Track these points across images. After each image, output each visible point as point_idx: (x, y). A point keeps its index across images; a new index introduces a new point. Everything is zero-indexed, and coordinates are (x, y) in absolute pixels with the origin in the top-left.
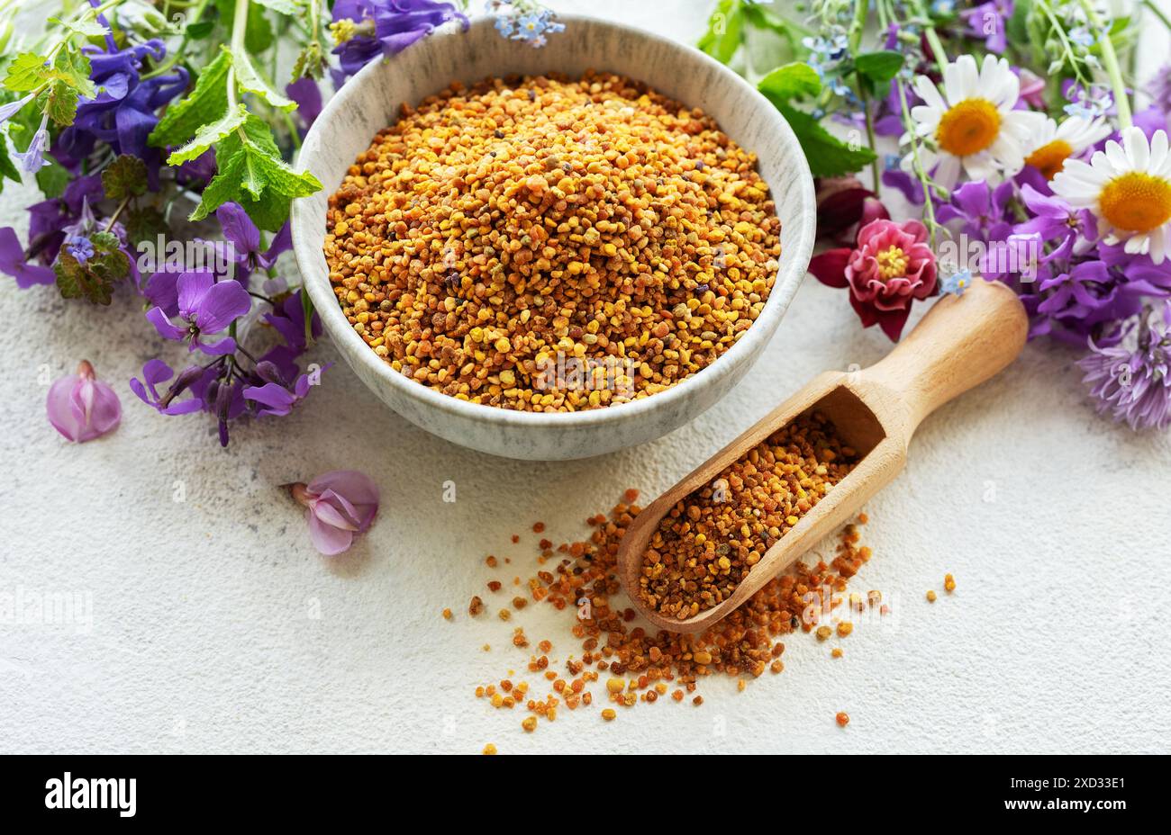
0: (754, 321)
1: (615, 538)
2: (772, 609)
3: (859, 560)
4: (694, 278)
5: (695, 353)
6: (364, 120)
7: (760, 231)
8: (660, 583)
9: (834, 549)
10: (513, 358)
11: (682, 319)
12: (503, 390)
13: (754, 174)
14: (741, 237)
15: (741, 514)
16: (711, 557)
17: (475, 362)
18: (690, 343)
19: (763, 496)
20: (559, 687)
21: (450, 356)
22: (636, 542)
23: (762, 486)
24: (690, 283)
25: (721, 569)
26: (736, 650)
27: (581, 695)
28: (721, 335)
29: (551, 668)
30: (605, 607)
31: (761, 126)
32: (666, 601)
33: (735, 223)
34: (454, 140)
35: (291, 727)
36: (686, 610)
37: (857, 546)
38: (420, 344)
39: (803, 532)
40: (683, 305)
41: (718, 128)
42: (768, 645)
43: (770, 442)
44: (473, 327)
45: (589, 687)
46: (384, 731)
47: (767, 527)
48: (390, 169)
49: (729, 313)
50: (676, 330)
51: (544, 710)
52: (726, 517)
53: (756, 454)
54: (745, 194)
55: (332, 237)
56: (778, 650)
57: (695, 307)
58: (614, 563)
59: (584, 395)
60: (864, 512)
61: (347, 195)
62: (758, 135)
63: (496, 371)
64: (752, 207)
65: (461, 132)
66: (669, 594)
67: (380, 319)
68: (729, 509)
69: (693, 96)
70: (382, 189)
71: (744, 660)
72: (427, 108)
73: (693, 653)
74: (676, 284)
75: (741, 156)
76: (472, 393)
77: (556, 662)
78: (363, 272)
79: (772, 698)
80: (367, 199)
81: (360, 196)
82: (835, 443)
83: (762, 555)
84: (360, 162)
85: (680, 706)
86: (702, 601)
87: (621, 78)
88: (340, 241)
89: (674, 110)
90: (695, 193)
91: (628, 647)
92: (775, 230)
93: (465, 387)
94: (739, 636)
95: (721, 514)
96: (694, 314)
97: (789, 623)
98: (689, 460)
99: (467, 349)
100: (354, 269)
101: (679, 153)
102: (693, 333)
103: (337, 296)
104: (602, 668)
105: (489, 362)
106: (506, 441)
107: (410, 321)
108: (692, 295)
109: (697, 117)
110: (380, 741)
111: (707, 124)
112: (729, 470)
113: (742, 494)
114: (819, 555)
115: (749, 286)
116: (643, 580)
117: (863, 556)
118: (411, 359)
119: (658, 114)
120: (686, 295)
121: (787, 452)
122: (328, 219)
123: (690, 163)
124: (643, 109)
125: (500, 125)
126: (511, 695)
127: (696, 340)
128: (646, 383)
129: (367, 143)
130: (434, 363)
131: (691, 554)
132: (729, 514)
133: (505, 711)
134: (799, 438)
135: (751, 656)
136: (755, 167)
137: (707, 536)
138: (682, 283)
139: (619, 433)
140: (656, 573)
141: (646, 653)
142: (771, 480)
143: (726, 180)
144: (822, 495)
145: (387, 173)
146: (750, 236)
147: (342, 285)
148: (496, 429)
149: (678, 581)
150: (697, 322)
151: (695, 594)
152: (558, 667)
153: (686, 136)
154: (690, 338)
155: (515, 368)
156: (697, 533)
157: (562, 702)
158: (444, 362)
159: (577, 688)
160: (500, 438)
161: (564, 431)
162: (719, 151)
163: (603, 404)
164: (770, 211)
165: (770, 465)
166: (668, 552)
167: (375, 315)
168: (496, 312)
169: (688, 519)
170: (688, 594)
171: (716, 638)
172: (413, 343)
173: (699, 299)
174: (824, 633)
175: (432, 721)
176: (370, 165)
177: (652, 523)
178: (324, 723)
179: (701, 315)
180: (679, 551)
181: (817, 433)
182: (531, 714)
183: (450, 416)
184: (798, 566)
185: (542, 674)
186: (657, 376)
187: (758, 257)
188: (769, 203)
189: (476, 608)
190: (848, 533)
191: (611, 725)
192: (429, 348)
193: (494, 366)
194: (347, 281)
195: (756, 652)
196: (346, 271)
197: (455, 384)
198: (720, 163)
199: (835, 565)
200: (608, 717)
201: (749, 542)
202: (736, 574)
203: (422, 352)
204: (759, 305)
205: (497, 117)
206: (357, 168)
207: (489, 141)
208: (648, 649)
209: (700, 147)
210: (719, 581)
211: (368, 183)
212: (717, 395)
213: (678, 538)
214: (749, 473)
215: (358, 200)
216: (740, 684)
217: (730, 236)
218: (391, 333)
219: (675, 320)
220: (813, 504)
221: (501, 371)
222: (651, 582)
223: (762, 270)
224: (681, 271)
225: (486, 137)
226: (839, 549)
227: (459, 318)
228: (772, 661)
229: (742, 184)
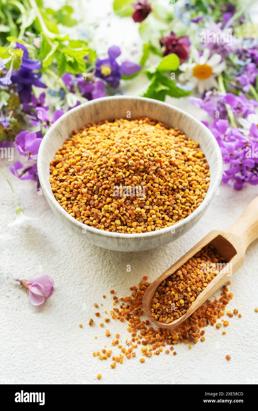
0: (203, 199)
1: (140, 294)
2: (199, 318)
3: (229, 298)
4: (181, 185)
5: (183, 211)
6: (61, 136)
7: (202, 168)
8: (159, 310)
9: (220, 294)
10: (120, 215)
11: (178, 199)
12: (116, 227)
13: (198, 149)
14: (196, 170)
15: (186, 283)
16: (177, 300)
17: (106, 217)
18: (181, 208)
19: (194, 276)
20: (123, 351)
21: (97, 215)
22: (149, 295)
23: (194, 273)
24: (180, 187)
25: (181, 304)
26: (188, 334)
27: (131, 354)
28: (192, 204)
29: (120, 344)
30: (139, 320)
31: (200, 132)
32: (161, 317)
33: (193, 166)
34: (93, 141)
35: (25, 371)
36: (169, 320)
37: (228, 293)
38: (86, 212)
39: (210, 289)
40: (178, 194)
41: (184, 134)
42: (199, 331)
43: (195, 257)
44: (105, 205)
45: (134, 350)
46: (59, 371)
47: (196, 288)
48: (71, 151)
49: (194, 197)
50: (176, 203)
51: (119, 360)
52: (181, 285)
53: (191, 261)
54: (196, 156)
55: (52, 176)
56: (203, 333)
57: (183, 195)
58: (141, 303)
59: (145, 227)
60: (229, 280)
61: (57, 161)
62: (199, 135)
63: (113, 220)
64: (199, 160)
65: (96, 138)
66: (162, 314)
67: (71, 204)
68: (182, 282)
69: (175, 123)
70: (69, 159)
71: (191, 337)
72: (82, 131)
73: (172, 336)
74: (175, 187)
75: (193, 143)
76: (105, 228)
77: (122, 341)
78: (64, 187)
79: (202, 351)
80: (64, 162)
81: (61, 161)
82: (218, 256)
83: (196, 298)
84: (60, 150)
85: (168, 356)
86: (175, 316)
87: (149, 118)
88: (55, 177)
89: (168, 128)
90: (180, 156)
91: (148, 334)
92: (207, 168)
93: (103, 226)
94: (188, 328)
95: (180, 284)
96: (182, 197)
97: (206, 322)
98: (165, 265)
99: (103, 213)
100: (61, 186)
101: (172, 142)
102: (182, 204)
103: (55, 196)
104: (139, 343)
105: (111, 217)
106: (119, 245)
107: (82, 204)
108: (181, 191)
109: (176, 131)
110: (59, 375)
111: (180, 133)
112: (181, 268)
113: (187, 276)
114: (214, 297)
115: (200, 187)
116: (152, 309)
117: (230, 296)
118: (83, 217)
119: (163, 130)
120: (179, 191)
121: (201, 260)
122: (50, 170)
123: (177, 145)
124: (158, 128)
125: (109, 135)
126: (105, 355)
127: (184, 206)
128: (167, 222)
129: (62, 143)
130: (91, 218)
131: (170, 299)
132: (183, 284)
133: (104, 361)
134: (205, 255)
135: (193, 336)
136: (198, 146)
137: (175, 292)
138: (177, 187)
139: (159, 240)
140: (157, 307)
141: (155, 337)
142: (197, 270)
143: (189, 151)
144: (215, 275)
145: (70, 153)
146: (199, 170)
147: (57, 192)
148: (116, 240)
149: (165, 309)
150: (184, 200)
151: (171, 314)
152: (122, 343)
153: (173, 137)
154: (181, 206)
155: (120, 219)
156: (171, 291)
157: (125, 357)
158: (95, 218)
159: (130, 351)
160: (117, 243)
161: (140, 240)
162: (186, 141)
163: (152, 230)
164: (205, 161)
165: (196, 265)
166: (161, 299)
167: (69, 202)
168: (112, 199)
169: (168, 286)
170: (169, 314)
171: (179, 330)
172: (83, 211)
173: (184, 192)
174: (219, 326)
175: (77, 366)
176: (64, 151)
177: (154, 289)
178: (37, 369)
179: (185, 198)
180: (165, 298)
181: (211, 252)
182: (114, 362)
183: (99, 236)
184: (208, 301)
185: (117, 346)
186: (171, 220)
187: (203, 177)
188: (204, 158)
189: (91, 323)
190: (224, 288)
191: (143, 364)
192: (89, 213)
193: (113, 218)
194: (58, 191)
195: (195, 334)
196: (58, 187)
197: (99, 225)
198: (186, 145)
199: (221, 300)
200: (142, 362)
201: (190, 294)
202: (187, 306)
203: (87, 214)
204: (204, 194)
205: (108, 132)
206: (59, 152)
207: (106, 140)
208: (155, 335)
209: (179, 140)
210: (180, 309)
211: (63, 157)
212: (193, 225)
213: (164, 293)
214: (189, 268)
215: (60, 163)
216: (190, 346)
217: (192, 170)
218: (75, 208)
219: (176, 199)
220: (212, 278)
221: (115, 220)
222: (155, 310)
223: (204, 182)
224: (177, 182)
225: (105, 139)
226: (221, 294)
227: (100, 202)
228: (201, 337)
229: (194, 152)
